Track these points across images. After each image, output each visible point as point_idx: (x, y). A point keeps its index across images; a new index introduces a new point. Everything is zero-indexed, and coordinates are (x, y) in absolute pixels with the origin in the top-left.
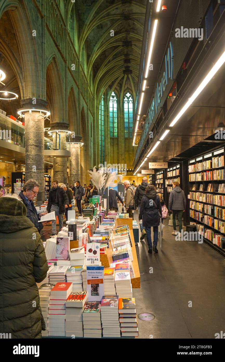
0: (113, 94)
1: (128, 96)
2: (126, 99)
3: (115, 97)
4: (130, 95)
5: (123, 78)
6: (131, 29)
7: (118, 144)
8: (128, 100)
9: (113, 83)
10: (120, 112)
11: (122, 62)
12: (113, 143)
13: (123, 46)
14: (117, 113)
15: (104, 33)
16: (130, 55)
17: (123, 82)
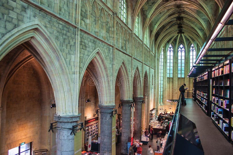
0: (170, 46)
1: (181, 47)
2: (180, 49)
3: (172, 48)
4: (183, 46)
5: (178, 36)
7: (173, 82)
8: (181, 50)
9: (170, 39)
10: (175, 59)
12: (169, 81)
13: (176, 20)
14: (173, 60)
16: (182, 24)
17: (177, 38)
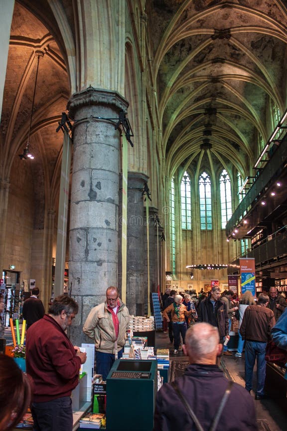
0: (186, 174)
1: (205, 177)
2: (202, 180)
3: (188, 178)
4: (207, 175)
5: (199, 154)
6: (218, 93)
7: (192, 238)
8: (205, 181)
9: (186, 160)
10: (195, 197)
11: (201, 134)
12: (186, 236)
13: (205, 114)
14: (191, 198)
15: (185, 98)
17: (199, 159)
